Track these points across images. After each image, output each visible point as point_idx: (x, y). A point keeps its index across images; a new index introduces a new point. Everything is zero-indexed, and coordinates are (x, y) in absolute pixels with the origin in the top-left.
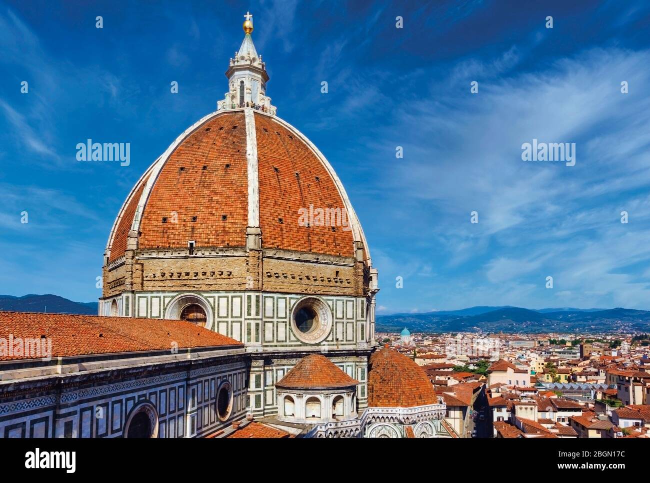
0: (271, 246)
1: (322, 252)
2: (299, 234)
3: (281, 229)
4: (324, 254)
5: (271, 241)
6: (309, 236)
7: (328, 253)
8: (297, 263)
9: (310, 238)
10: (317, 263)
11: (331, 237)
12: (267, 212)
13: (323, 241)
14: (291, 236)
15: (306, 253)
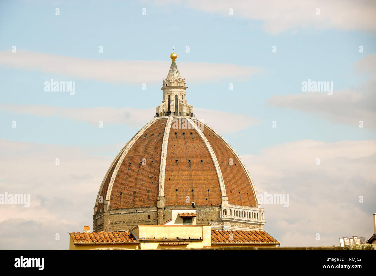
0: (115, 208)
1: (140, 206)
2: (129, 199)
3: (121, 198)
4: (141, 207)
5: (114, 205)
6: (134, 198)
7: (143, 206)
8: (127, 215)
9: (135, 200)
10: (137, 213)
11: (147, 196)
12: (115, 191)
13: (142, 200)
14: (125, 201)
15: (132, 208)
